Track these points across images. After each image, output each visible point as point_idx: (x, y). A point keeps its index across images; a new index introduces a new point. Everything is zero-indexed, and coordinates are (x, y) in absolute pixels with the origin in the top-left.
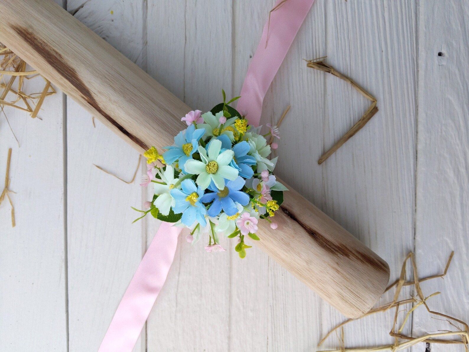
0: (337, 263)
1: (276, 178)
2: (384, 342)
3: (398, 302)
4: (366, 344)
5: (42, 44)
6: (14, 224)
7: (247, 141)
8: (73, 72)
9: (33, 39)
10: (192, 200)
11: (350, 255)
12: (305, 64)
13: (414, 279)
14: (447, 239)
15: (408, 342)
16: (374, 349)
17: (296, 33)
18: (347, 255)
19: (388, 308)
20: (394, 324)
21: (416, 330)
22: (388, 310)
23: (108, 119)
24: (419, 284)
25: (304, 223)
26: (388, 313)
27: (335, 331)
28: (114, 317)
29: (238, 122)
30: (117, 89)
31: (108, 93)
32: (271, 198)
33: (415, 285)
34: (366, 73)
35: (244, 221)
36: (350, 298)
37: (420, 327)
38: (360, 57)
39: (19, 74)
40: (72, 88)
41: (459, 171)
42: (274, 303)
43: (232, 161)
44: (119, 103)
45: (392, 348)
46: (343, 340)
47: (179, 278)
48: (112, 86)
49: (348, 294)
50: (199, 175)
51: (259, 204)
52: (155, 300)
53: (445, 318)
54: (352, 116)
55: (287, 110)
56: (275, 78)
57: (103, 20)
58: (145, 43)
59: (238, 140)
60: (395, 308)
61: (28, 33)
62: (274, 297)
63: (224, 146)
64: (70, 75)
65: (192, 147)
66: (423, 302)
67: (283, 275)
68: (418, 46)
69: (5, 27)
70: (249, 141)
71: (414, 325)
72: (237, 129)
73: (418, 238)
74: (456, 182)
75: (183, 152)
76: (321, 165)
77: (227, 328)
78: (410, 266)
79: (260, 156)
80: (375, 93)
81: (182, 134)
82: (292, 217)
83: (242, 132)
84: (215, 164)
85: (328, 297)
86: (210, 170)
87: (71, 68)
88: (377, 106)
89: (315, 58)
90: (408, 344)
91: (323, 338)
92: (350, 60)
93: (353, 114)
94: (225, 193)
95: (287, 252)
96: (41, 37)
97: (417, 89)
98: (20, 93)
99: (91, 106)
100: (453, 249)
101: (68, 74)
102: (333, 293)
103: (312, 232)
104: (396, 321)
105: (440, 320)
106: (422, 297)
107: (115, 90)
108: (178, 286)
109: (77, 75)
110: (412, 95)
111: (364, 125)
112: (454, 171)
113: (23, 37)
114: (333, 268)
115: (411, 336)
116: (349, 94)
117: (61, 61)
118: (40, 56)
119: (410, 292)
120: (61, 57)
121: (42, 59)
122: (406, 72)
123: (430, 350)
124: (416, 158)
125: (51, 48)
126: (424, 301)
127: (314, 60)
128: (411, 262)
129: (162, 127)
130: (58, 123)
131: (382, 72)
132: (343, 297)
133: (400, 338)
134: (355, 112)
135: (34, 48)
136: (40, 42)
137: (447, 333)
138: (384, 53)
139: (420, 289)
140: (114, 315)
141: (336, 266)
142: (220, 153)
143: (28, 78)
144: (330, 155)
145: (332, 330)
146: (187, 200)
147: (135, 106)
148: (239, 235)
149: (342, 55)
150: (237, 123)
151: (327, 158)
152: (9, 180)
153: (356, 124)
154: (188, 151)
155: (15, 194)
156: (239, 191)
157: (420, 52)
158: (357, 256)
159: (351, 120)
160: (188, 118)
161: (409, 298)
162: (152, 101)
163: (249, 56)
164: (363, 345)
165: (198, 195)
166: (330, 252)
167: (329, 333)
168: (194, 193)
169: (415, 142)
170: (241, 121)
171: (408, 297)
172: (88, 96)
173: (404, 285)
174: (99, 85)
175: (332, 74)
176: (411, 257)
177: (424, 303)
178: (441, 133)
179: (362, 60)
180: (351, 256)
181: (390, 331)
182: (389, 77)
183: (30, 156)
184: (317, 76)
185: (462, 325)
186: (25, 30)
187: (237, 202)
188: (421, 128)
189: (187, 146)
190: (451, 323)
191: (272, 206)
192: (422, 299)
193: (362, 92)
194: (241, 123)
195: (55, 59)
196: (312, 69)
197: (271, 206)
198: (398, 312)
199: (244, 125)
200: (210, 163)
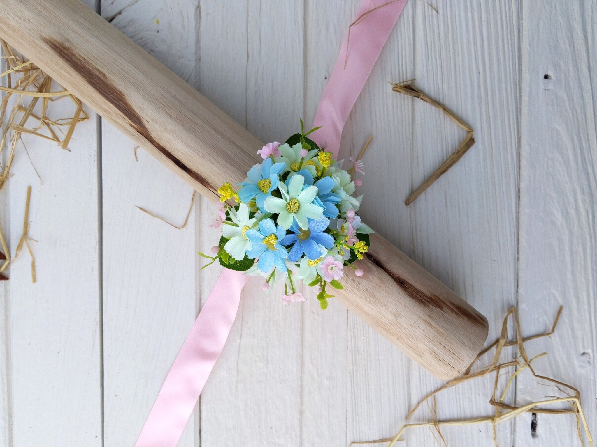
0: (429, 316)
1: (360, 219)
2: (483, 413)
3: (498, 366)
4: (463, 416)
5: (82, 61)
6: (34, 280)
7: (331, 176)
8: (120, 95)
9: (70, 55)
10: (271, 243)
11: (443, 307)
12: (390, 87)
13: (516, 339)
14: (555, 292)
15: (511, 411)
16: (471, 421)
17: (380, 51)
18: (440, 307)
19: (487, 372)
20: (495, 391)
21: (520, 398)
22: (487, 375)
23: (161, 151)
24: (522, 344)
25: (391, 270)
26: (487, 379)
27: (426, 400)
28: (161, 391)
29: (321, 155)
30: (174, 116)
31: (163, 121)
32: (358, 240)
33: (518, 345)
34: (461, 99)
35: (327, 266)
36: (444, 355)
37: (524, 395)
38: (453, 79)
39: (43, 95)
40: (118, 114)
41: (567, 212)
42: (354, 369)
43: (316, 198)
44: (176, 133)
45: (493, 420)
46: (435, 412)
47: (240, 342)
48: (168, 113)
49: (442, 350)
50: (279, 214)
51: (346, 246)
52: (212, 369)
53: (553, 383)
54: (444, 148)
55: (369, 141)
56: (355, 106)
57: (147, 31)
58: (199, 60)
59: (320, 175)
60: (495, 372)
61: (64, 48)
62: (354, 361)
63: (307, 183)
64: (116, 99)
65: (270, 183)
66: (527, 365)
67: (364, 336)
68: (521, 68)
69: (35, 40)
70: (333, 177)
71: (518, 393)
72: (320, 163)
73: (521, 291)
74: (564, 225)
75: (260, 189)
76: (409, 206)
77: (299, 400)
78: (512, 324)
79: (345, 193)
80: (471, 121)
81: (256, 168)
82: (379, 264)
83: (326, 166)
84: (296, 202)
85: (418, 355)
86: (290, 208)
87: (118, 91)
88: (473, 137)
89: (401, 81)
90: (511, 415)
91: (412, 409)
92: (442, 84)
93: (446, 146)
94: (306, 235)
95: (372, 304)
96: (80, 53)
97: (519, 117)
98: (43, 118)
99: (142, 136)
100: (562, 304)
101: (114, 97)
102: (425, 350)
103: (401, 281)
104: (497, 387)
105: (548, 386)
106: (526, 359)
107: (171, 117)
108: (239, 351)
109: (125, 99)
110: (514, 125)
111: (459, 159)
112: (562, 213)
113: (57, 52)
114: (425, 321)
115: (515, 405)
116: (441, 123)
117: (105, 81)
118: (78, 75)
119: (513, 355)
120: (106, 78)
121: (81, 78)
122: (507, 97)
123: (537, 421)
124: (519, 198)
125: (93, 66)
126: (528, 363)
127: (400, 83)
128: (513, 319)
129: (228, 161)
130: (91, 156)
131: (480, 97)
132: (437, 354)
133: (502, 408)
134: (448, 144)
135: (71, 66)
136: (80, 58)
137: (555, 399)
138: (481, 75)
139: (524, 349)
140: (161, 389)
141: (428, 319)
142: (303, 190)
143: (52, 100)
144: (419, 194)
145: (422, 400)
146: (264, 243)
147: (196, 136)
148: (320, 283)
149: (434, 77)
150: (321, 157)
151: (416, 198)
152: (29, 226)
153: (449, 158)
154: (266, 187)
155: (36, 242)
156: (323, 233)
157: (523, 74)
158: (451, 308)
159: (443, 153)
160: (265, 151)
161: (511, 361)
162: (215, 130)
163: (324, 78)
164: (459, 417)
165: (276, 238)
166: (421, 304)
167: (419, 403)
168: (272, 235)
169: (517, 179)
170: (326, 154)
171: (510, 359)
172: (138, 124)
173: (505, 345)
174: (153, 111)
175: (422, 99)
176: (513, 312)
177: (529, 365)
178: (548, 168)
179: (456, 83)
180: (445, 308)
181: (489, 399)
182: (487, 103)
183: (55, 196)
184: (404, 101)
185: (573, 391)
186: (60, 44)
187: (320, 245)
188: (523, 162)
189: (263, 183)
190: (560, 389)
191: (361, 248)
192: (526, 361)
193: (456, 121)
194: (325, 156)
195: (98, 80)
196: (398, 93)
197: (359, 248)
198: (499, 376)
199: (328, 158)
200: (291, 200)
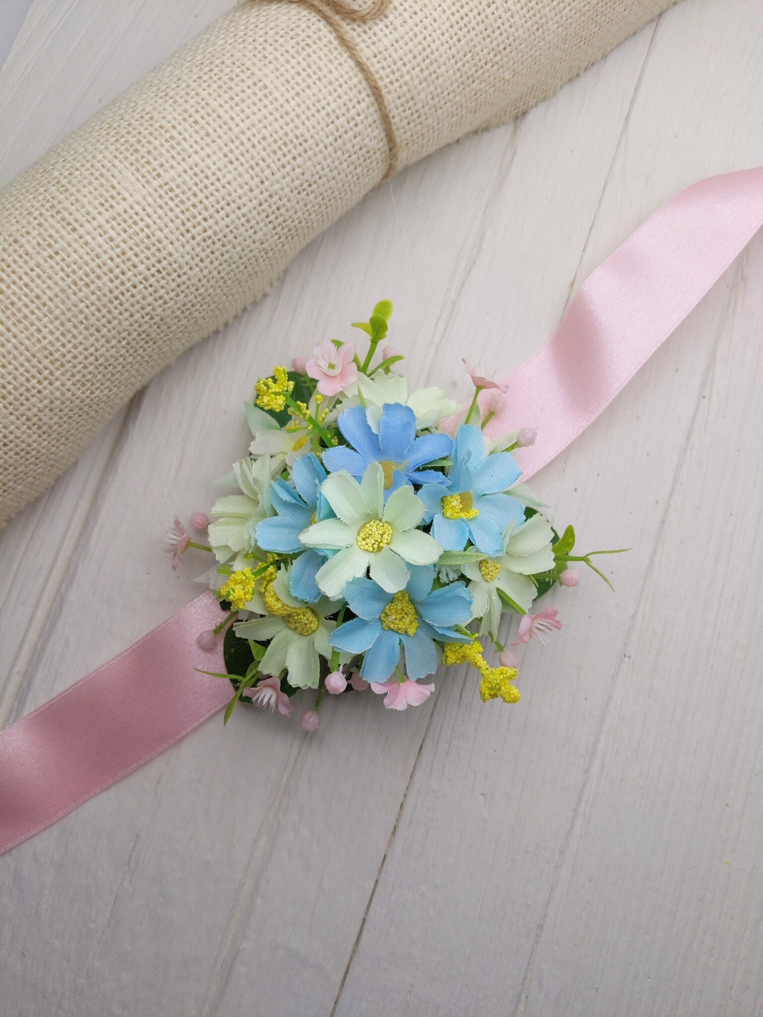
10: (462, 502)
43: (322, 518)
63: (317, 559)
72: (254, 586)
84: (364, 539)
86: (384, 533)
142: (336, 551)
146: (475, 512)
168: (448, 515)
170: (228, 596)
191: (272, 393)
194: (234, 592)
199: (231, 582)
200: (371, 549)
